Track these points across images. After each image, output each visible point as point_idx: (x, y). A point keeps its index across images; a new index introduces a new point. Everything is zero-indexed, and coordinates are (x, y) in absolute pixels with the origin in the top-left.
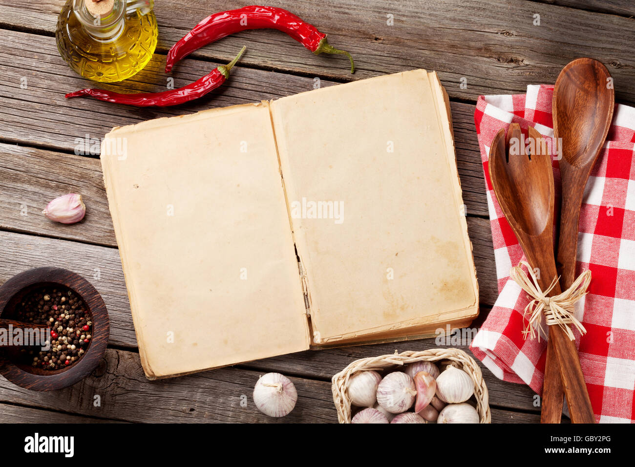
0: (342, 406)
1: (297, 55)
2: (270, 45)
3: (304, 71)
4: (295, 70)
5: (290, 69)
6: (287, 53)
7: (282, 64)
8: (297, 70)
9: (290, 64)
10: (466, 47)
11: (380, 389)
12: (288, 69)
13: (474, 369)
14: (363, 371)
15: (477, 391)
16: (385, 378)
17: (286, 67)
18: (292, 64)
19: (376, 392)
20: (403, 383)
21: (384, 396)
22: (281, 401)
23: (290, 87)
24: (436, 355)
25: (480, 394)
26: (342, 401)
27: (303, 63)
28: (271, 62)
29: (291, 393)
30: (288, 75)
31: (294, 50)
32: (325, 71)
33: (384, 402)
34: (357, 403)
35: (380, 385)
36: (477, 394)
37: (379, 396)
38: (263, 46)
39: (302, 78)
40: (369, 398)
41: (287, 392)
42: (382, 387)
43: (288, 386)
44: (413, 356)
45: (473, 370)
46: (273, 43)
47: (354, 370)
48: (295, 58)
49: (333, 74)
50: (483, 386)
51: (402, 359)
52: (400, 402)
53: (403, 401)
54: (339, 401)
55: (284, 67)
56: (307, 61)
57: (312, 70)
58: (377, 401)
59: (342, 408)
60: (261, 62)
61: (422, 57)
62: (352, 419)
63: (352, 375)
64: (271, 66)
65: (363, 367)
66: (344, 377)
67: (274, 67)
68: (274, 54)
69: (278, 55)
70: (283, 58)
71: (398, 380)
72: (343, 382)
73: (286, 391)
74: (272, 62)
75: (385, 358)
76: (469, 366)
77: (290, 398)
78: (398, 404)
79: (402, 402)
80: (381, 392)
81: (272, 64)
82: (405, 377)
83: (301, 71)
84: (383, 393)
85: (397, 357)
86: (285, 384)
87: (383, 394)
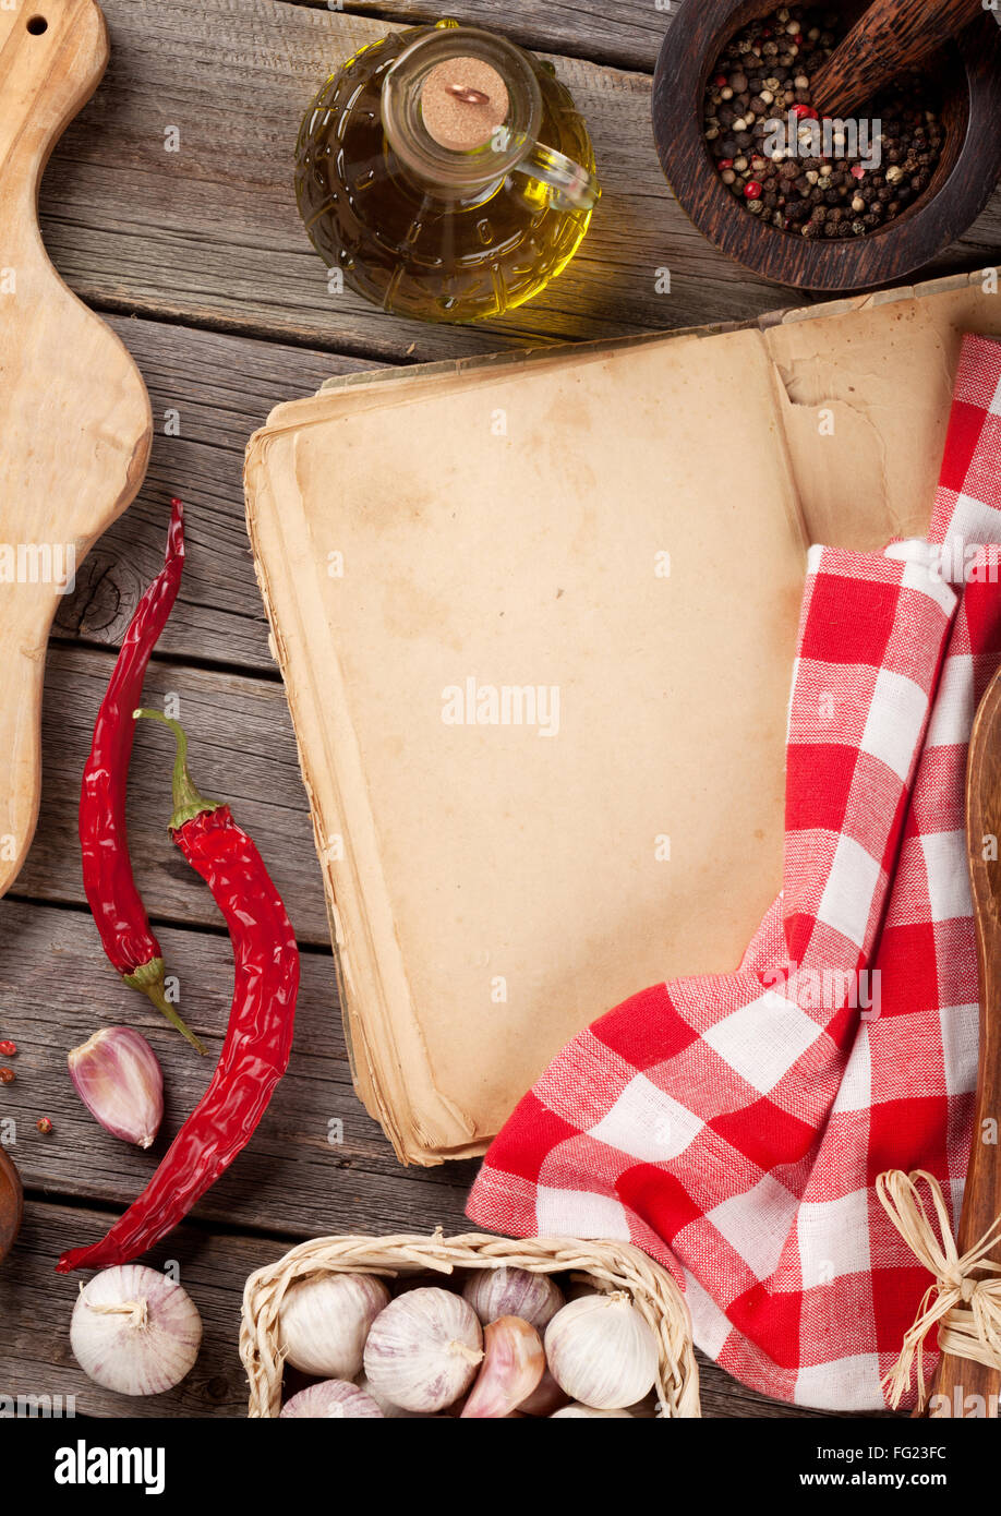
0: (256, 1368)
1: (205, 269)
2: (125, 238)
3: (224, 319)
4: (200, 314)
5: (183, 312)
6: (177, 264)
7: (161, 294)
8: (204, 314)
9: (183, 296)
10: (712, 256)
11: (373, 1338)
12: (176, 312)
13: (665, 1313)
14: (332, 1273)
15: (667, 1377)
16: (395, 1303)
17: (171, 305)
18: (191, 297)
19: (361, 1346)
20: (445, 1324)
21: (387, 1360)
22: (150, 1352)
23: (183, 366)
24: (559, 1255)
25: (675, 1388)
26: (257, 1353)
27: (225, 292)
28: (127, 289)
29: (178, 1322)
30: (179, 328)
31: (196, 253)
32: (288, 319)
33: (383, 1377)
34: (304, 1366)
35: (375, 1326)
36: (666, 1386)
37: (371, 1359)
38: (107, 240)
39: (220, 339)
40: (340, 1354)
41: (163, 1322)
42: (380, 1333)
43: (167, 1305)
44: (486, 1250)
45: (662, 1315)
46: (135, 232)
47: (304, 1268)
48: (199, 278)
49: (312, 328)
50: (685, 1363)
51: (451, 1256)
52: (432, 1381)
53: (440, 1377)
54: (251, 1353)
55: (166, 304)
56: (234, 289)
57: (248, 315)
58: (362, 1370)
59: (256, 1372)
60: (97, 289)
61: (578, 282)
62: (281, 1408)
63: (298, 1281)
64: (127, 300)
65: (333, 1262)
66: (273, 1282)
67: (137, 303)
68: (139, 266)
69: (149, 268)
70: (164, 277)
71: (429, 1314)
72: (268, 1297)
73: (160, 1321)
74: (132, 289)
75: (400, 1246)
76: (649, 1299)
77: (177, 1338)
78: (425, 1386)
79: (438, 1381)
80: (376, 1346)
81: (131, 295)
82: (453, 1305)
83: (217, 317)
84: (382, 1349)
85: (438, 1249)
86: (156, 1300)
87: (381, 1354)
